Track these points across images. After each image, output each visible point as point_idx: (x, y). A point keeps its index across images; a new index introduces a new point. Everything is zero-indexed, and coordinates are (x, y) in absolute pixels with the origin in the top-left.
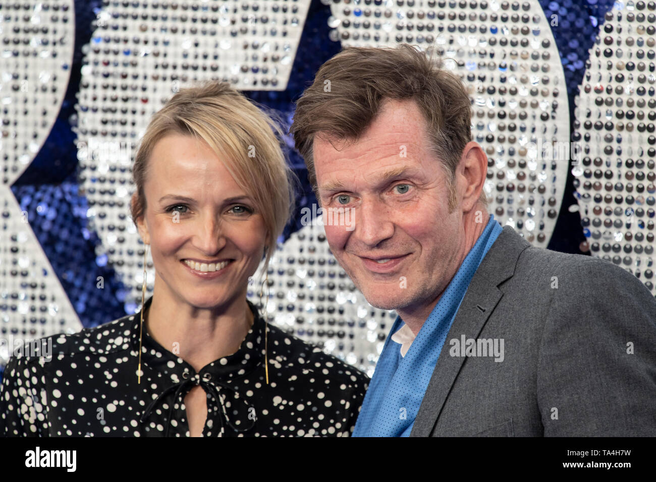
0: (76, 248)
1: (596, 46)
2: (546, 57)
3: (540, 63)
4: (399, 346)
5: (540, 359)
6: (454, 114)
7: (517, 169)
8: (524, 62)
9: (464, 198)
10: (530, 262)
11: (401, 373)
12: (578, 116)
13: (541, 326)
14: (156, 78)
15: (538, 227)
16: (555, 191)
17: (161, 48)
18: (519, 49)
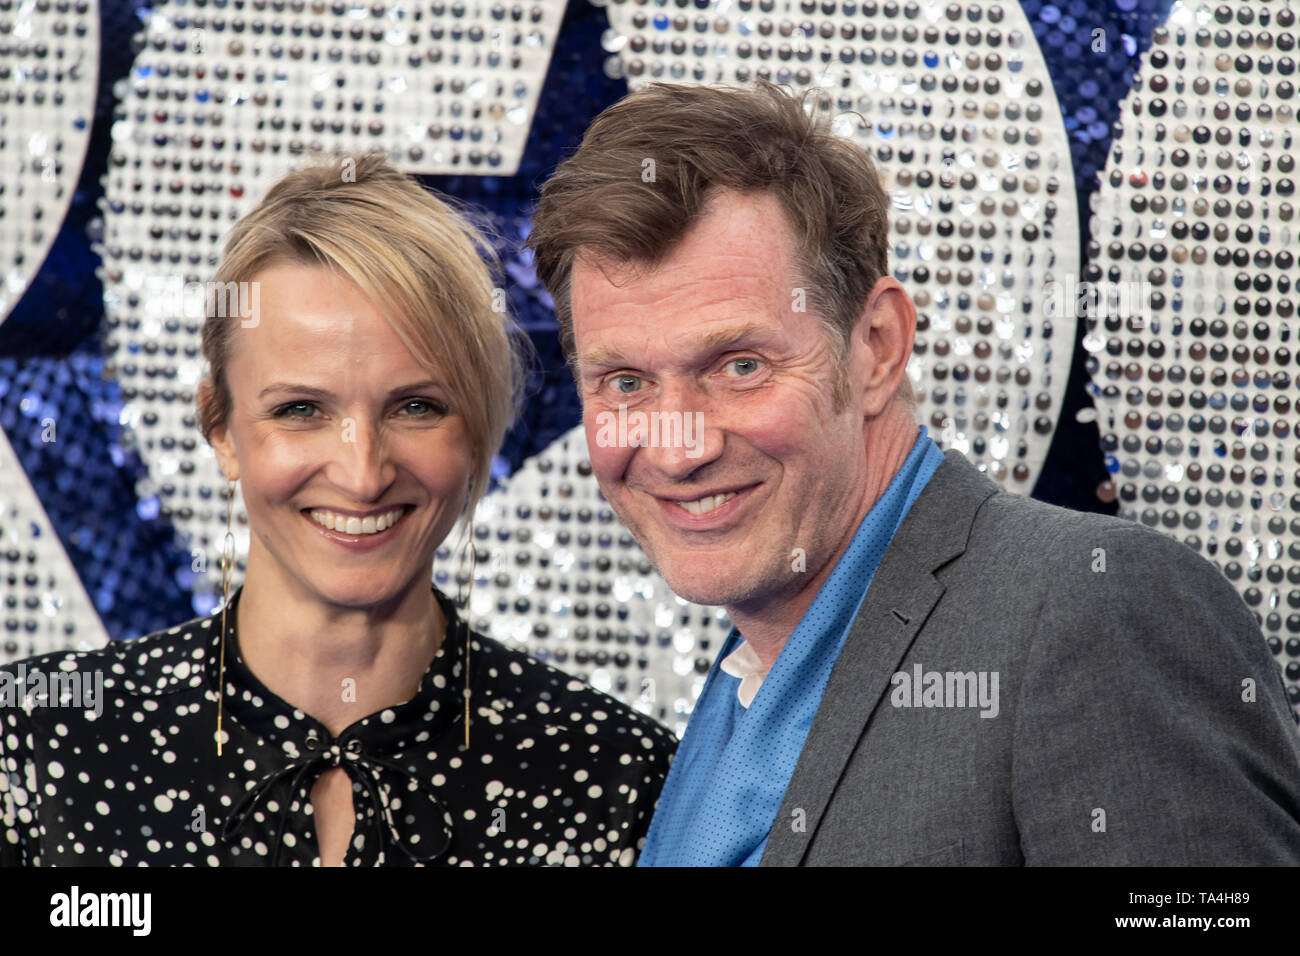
0: (98, 482)
1: (1133, 94)
2: (1034, 116)
3: (1023, 126)
4: (736, 682)
5: (1018, 723)
6: (852, 224)
7: (974, 337)
8: (989, 125)
9: (868, 389)
10: (999, 525)
11: (741, 742)
12: (1098, 232)
13: (1020, 657)
14: (258, 148)
15: (1015, 452)
16: (1048, 380)
17: (271, 89)
18: (981, 99)
